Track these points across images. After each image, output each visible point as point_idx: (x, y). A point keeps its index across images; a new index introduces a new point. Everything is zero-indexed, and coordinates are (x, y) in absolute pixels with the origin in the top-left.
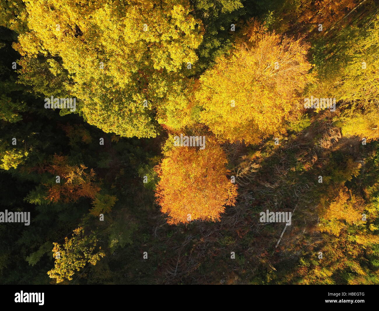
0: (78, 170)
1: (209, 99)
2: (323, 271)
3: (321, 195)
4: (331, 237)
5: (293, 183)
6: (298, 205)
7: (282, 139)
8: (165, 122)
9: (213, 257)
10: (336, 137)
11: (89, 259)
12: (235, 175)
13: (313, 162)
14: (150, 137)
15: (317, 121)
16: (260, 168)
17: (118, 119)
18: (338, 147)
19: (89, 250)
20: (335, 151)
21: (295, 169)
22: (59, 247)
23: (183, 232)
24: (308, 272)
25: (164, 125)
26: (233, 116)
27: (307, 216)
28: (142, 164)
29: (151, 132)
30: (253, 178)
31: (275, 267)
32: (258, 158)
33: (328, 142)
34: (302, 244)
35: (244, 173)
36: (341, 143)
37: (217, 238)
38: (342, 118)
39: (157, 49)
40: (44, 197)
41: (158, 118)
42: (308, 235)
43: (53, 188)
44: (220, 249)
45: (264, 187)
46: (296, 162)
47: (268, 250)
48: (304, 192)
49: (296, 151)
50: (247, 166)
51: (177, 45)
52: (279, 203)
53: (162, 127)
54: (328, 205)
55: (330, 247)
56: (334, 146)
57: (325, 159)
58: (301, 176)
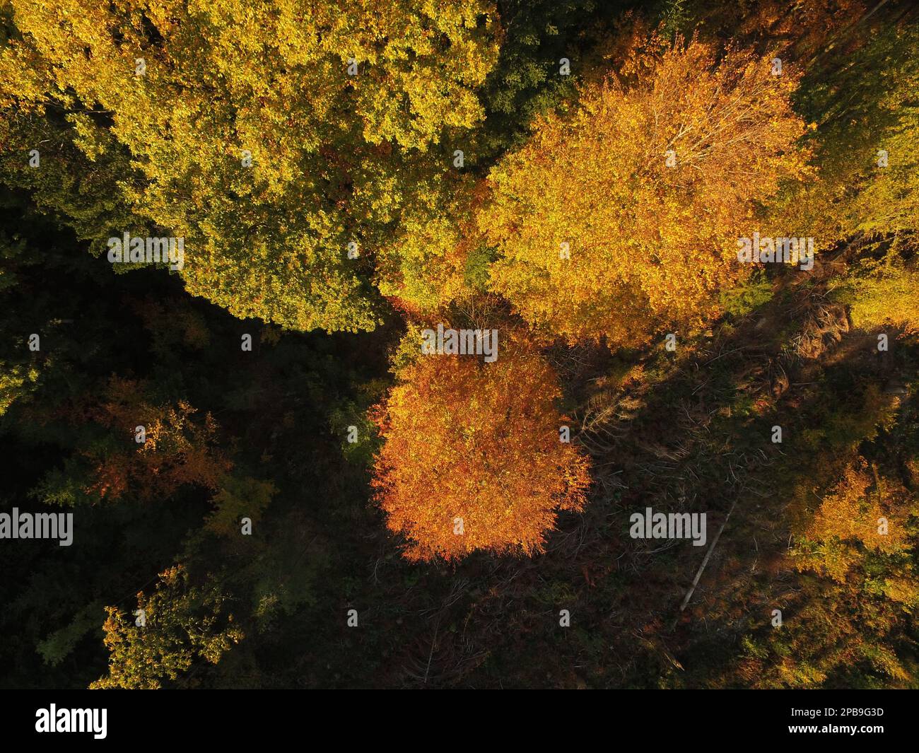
0: (173, 415)
1: (514, 227)
2: (803, 670)
3: (799, 478)
4: (821, 583)
5: (726, 447)
6: (739, 502)
7: (699, 336)
8: (398, 292)
9: (523, 636)
10: (835, 330)
11: (202, 647)
12: (579, 426)
13: (778, 393)
14: (359, 330)
15: (786, 288)
16: (642, 408)
17: (269, 281)
18: (840, 356)
19: (200, 625)
20: (834, 365)
21: (732, 412)
22: (121, 618)
23: (446, 572)
24: (764, 672)
25: (394, 298)
26: (578, 272)
27: (762, 531)
28: (340, 398)
29: (362, 318)
30: (623, 433)
31: (679, 661)
32: (636, 383)
33: (815, 342)
34: (748, 601)
35: (601, 423)
36: (848, 346)
37: (532, 588)
38: (853, 281)
39: (372, 85)
40: (83, 486)
41: (378, 280)
42: (762, 579)
43: (106, 463)
44: (538, 615)
45: (653, 458)
46: (733, 394)
47: (661, 617)
48: (754, 470)
49: (733, 365)
50: (607, 403)
51: (427, 71)
52: (691, 498)
53: (390, 303)
54: (815, 503)
55: (820, 609)
56: (830, 352)
57: (807, 386)
58: (746, 428)
